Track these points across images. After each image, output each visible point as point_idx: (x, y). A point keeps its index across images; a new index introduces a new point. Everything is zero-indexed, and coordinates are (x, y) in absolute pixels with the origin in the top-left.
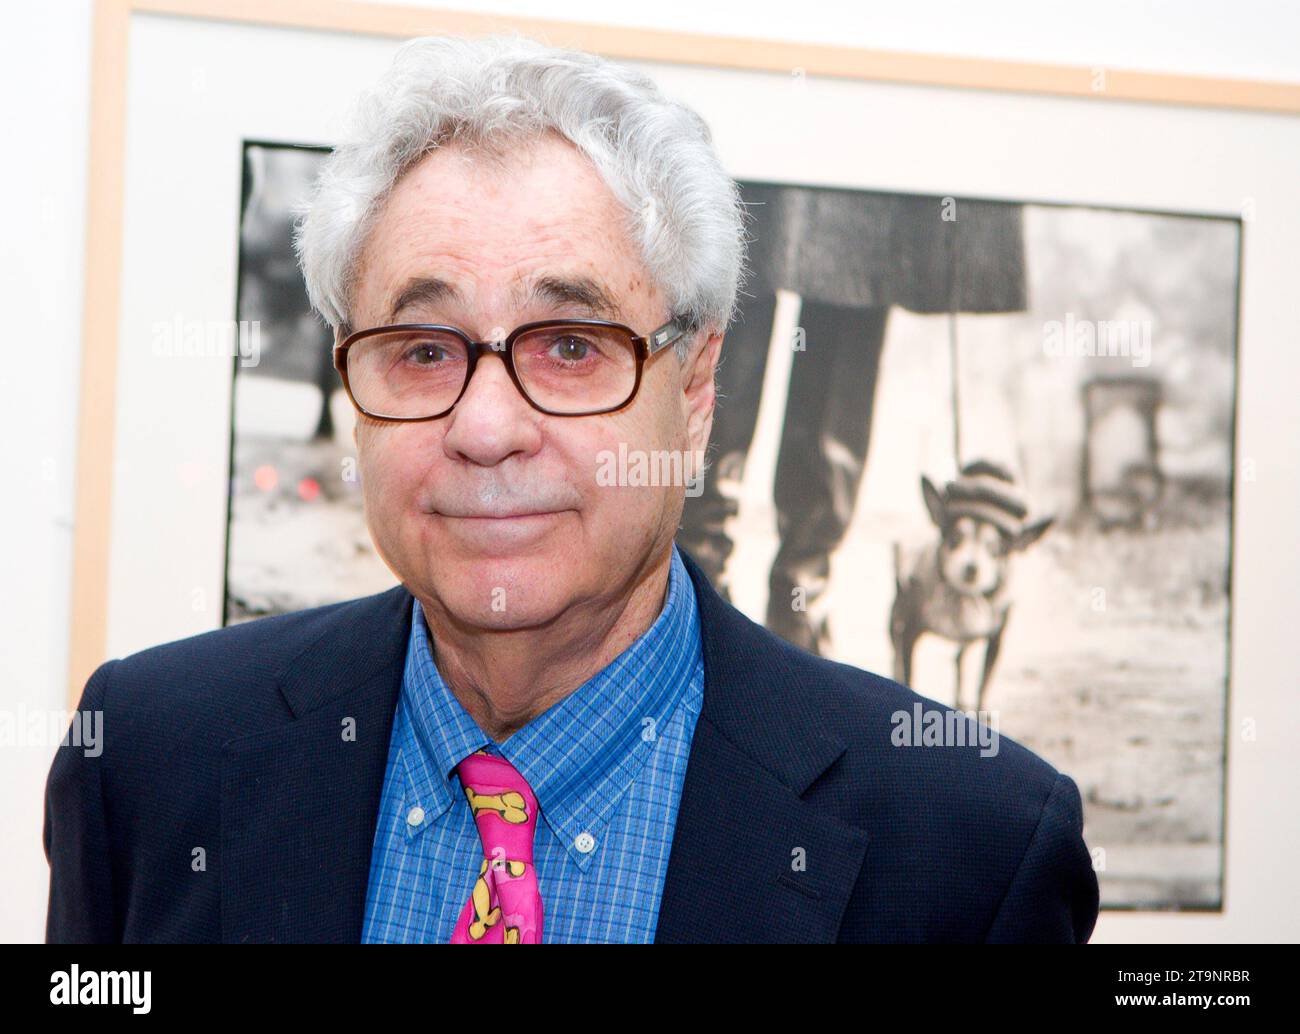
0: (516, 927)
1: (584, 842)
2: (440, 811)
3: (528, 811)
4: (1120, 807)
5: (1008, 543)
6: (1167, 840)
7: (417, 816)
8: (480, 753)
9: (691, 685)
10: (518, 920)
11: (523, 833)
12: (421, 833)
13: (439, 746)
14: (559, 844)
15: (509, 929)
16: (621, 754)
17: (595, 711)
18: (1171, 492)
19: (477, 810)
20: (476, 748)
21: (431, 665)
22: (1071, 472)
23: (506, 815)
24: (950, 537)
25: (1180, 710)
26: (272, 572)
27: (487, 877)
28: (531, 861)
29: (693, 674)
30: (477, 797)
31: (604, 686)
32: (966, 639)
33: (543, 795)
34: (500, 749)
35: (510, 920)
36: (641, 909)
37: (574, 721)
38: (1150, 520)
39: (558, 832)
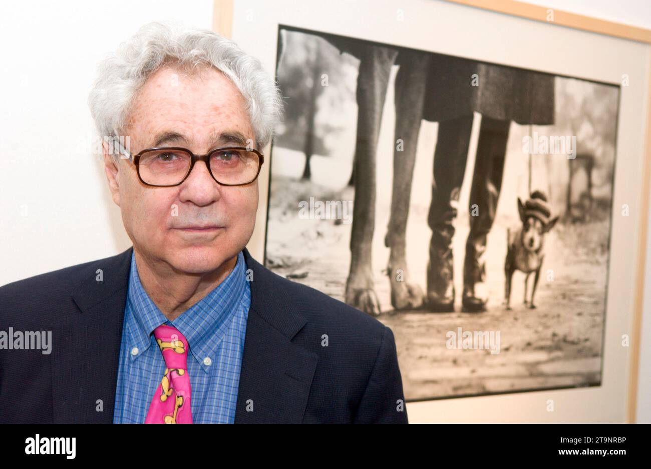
0: (182, 396)
1: (207, 361)
2: (145, 349)
3: (185, 348)
4: (573, 343)
5: (545, 229)
6: (586, 356)
7: (135, 351)
8: (164, 325)
9: (244, 295)
10: (183, 393)
11: (183, 357)
12: (138, 358)
13: (146, 322)
14: (197, 362)
15: (178, 397)
16: (220, 324)
17: (211, 307)
18: (594, 205)
19: (163, 348)
20: (162, 323)
21: (141, 289)
22: (564, 198)
23: (176, 350)
24: (526, 227)
25: (593, 300)
26: (284, 246)
27: (168, 376)
28: (186, 369)
29: (245, 290)
30: (163, 343)
31: (215, 296)
32: (529, 272)
33: (191, 342)
34: (172, 324)
35: (179, 393)
36: (228, 386)
37: (202, 311)
38: (588, 218)
39: (197, 357)
